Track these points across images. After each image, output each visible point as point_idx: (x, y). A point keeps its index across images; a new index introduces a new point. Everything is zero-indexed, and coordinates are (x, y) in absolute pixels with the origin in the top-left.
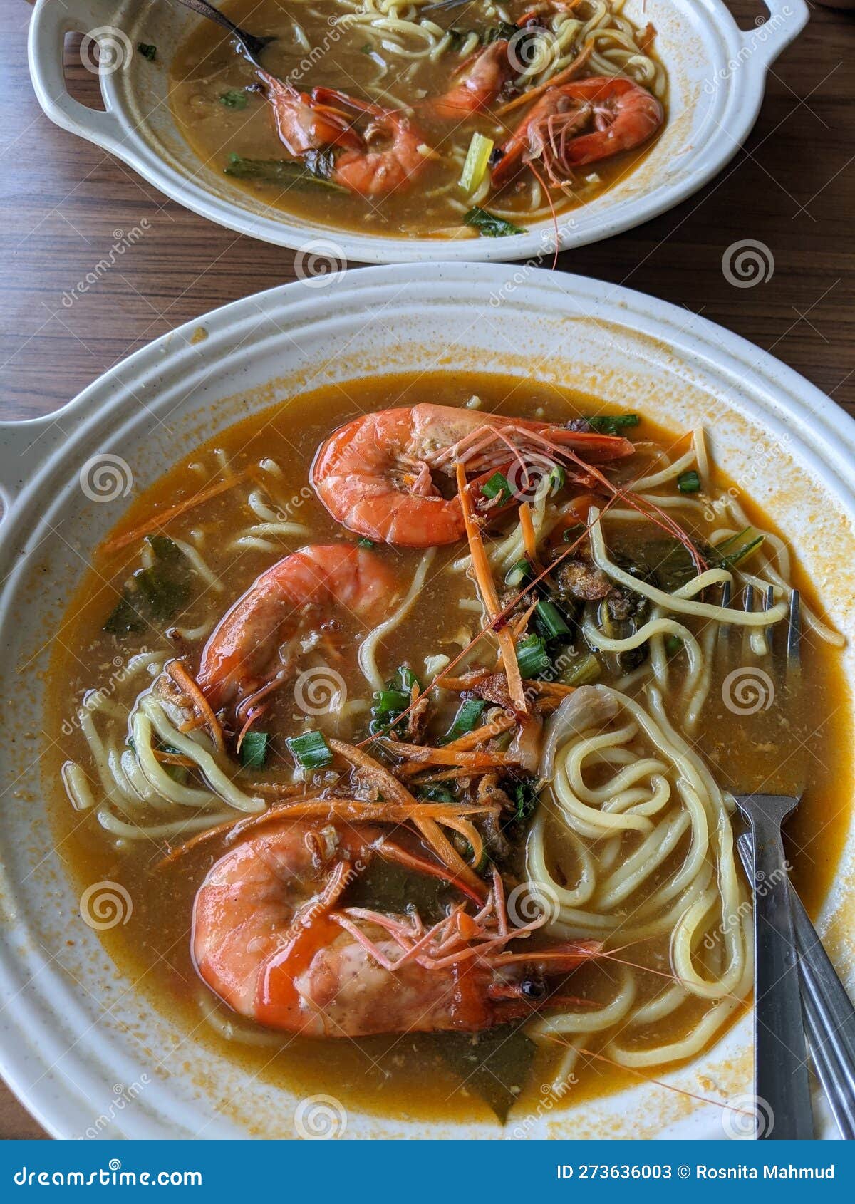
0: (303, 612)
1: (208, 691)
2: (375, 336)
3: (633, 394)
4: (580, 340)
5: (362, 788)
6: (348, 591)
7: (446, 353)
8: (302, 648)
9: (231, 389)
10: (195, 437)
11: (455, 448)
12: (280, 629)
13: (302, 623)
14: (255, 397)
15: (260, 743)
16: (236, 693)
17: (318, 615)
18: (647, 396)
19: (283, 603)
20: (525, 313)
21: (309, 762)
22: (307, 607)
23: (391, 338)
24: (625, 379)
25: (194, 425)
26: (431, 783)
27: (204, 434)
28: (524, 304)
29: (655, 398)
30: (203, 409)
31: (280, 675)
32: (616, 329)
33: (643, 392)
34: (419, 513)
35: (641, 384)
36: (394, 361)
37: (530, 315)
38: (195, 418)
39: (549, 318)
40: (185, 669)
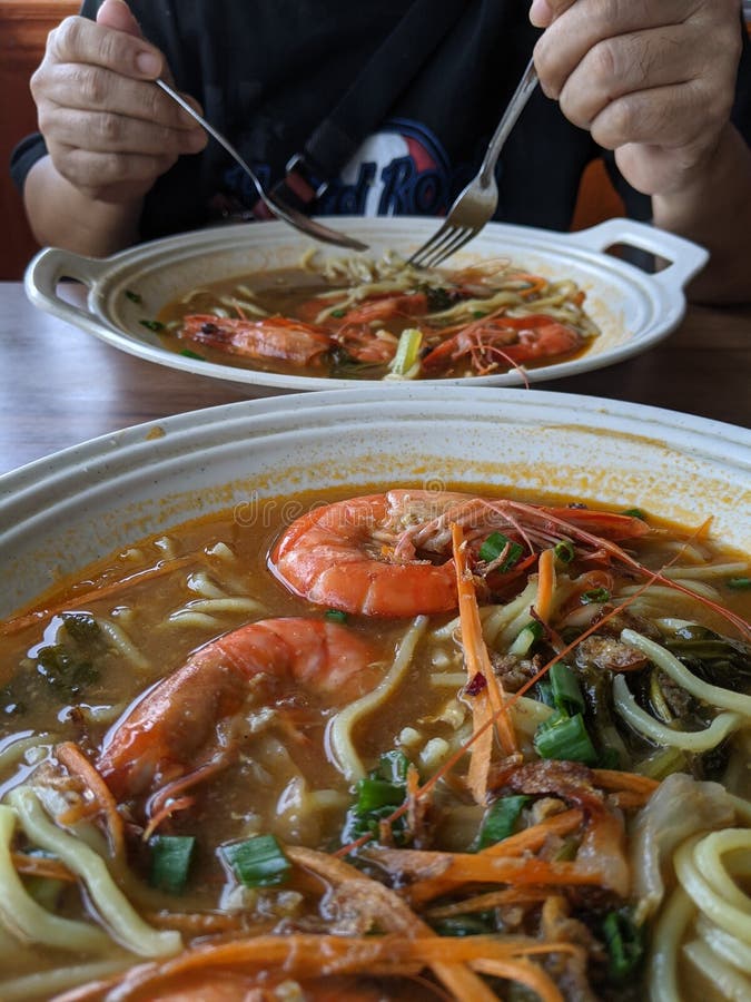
0: (252, 682)
1: (110, 776)
2: (344, 448)
3: (630, 490)
4: (563, 445)
5: (343, 917)
6: (313, 662)
7: (420, 464)
8: (250, 726)
9: (185, 485)
10: (138, 529)
11: (440, 520)
12: (220, 699)
13: (250, 698)
14: (211, 495)
15: (180, 851)
16: (152, 781)
17: (273, 689)
18: (649, 490)
19: (226, 669)
20: (501, 425)
21: (252, 878)
22: (259, 676)
23: (359, 451)
24: (620, 477)
25: (139, 516)
26: (455, 917)
27: (149, 526)
28: (498, 417)
29: (657, 491)
30: (151, 502)
31: (217, 759)
32: (601, 432)
33: (642, 487)
34: (403, 577)
35: (639, 479)
36: (364, 470)
37: (506, 426)
38: (140, 509)
39: (526, 427)
40: (82, 753)
